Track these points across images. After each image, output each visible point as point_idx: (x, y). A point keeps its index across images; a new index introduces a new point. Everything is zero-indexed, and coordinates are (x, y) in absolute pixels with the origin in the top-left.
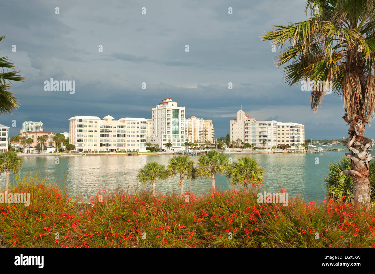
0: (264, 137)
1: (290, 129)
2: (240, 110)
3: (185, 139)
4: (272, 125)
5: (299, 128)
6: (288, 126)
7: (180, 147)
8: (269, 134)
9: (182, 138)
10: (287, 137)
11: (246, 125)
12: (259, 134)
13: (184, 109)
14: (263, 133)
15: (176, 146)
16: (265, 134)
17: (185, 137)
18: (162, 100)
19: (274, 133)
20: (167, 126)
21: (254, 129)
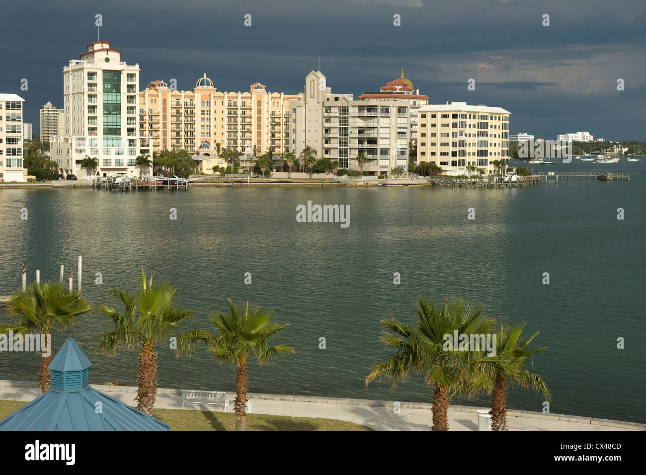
0: (371, 144)
1: (451, 121)
2: (313, 72)
3: (138, 148)
4: (393, 111)
5: (485, 117)
6: (447, 113)
7: (125, 169)
8: (381, 136)
9: (130, 145)
10: (443, 144)
11: (326, 111)
12: (357, 135)
13: (136, 69)
14: (369, 132)
15: (113, 166)
16: (373, 134)
17: (138, 143)
18: (88, 46)
19: (399, 133)
20: (87, 114)
21: (344, 121)
